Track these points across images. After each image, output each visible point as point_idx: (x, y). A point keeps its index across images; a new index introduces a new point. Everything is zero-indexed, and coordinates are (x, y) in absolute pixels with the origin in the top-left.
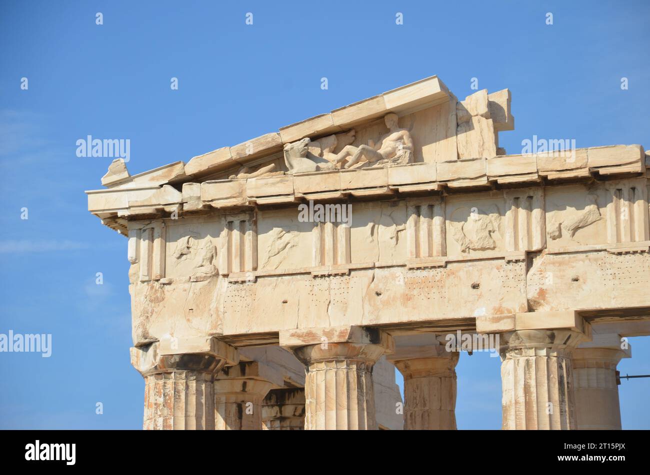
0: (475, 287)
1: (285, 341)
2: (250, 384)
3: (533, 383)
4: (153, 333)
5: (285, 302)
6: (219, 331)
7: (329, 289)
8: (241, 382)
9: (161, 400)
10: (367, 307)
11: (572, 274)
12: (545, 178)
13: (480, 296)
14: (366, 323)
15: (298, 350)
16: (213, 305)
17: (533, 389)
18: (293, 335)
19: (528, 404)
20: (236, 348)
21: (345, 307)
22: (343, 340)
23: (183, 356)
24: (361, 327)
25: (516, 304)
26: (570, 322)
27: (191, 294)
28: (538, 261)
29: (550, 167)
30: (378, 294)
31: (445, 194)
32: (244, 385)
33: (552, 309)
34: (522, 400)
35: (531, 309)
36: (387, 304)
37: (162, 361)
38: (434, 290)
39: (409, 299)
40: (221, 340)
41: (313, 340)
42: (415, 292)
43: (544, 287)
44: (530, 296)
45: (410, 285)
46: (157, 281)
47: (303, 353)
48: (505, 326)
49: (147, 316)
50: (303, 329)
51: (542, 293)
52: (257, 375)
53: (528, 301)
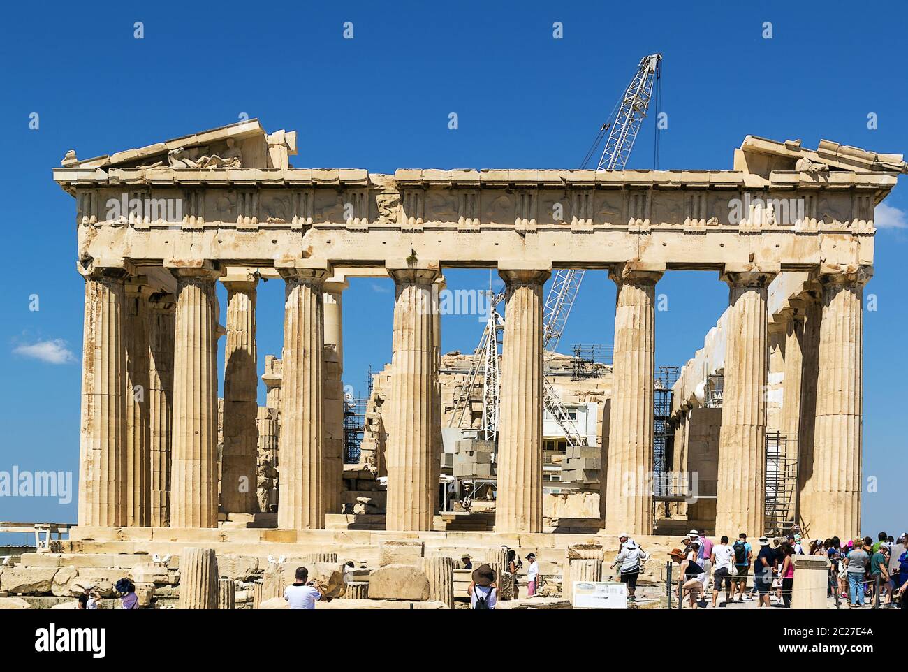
0: (274, 242)
1: (166, 264)
2: (143, 288)
3: (303, 298)
4: (91, 253)
5: (167, 242)
6: (128, 256)
7: (192, 237)
8: (137, 287)
9: (95, 292)
10: (213, 250)
11: (327, 239)
12: (315, 184)
13: (277, 248)
14: (212, 258)
15: (174, 271)
16: (125, 241)
17: (303, 301)
18: (171, 262)
19: (299, 309)
20: (137, 267)
21: (201, 248)
22: (199, 266)
23: (108, 269)
24: (209, 260)
25: (296, 253)
26: (325, 266)
27: (112, 233)
28: (308, 232)
29: (319, 178)
30: (220, 242)
31: (259, 188)
32: (140, 288)
33: (315, 257)
34: (296, 306)
35: (303, 257)
36: (224, 248)
37: (95, 270)
38: (252, 242)
39: (237, 246)
40: (128, 260)
41: (183, 265)
42: (241, 243)
43: (311, 245)
44: (304, 249)
45: (238, 238)
46: (93, 224)
47: (177, 272)
48: (289, 265)
49: (88, 243)
50: (177, 259)
51: (310, 248)
52: (147, 283)
53: (303, 252)
